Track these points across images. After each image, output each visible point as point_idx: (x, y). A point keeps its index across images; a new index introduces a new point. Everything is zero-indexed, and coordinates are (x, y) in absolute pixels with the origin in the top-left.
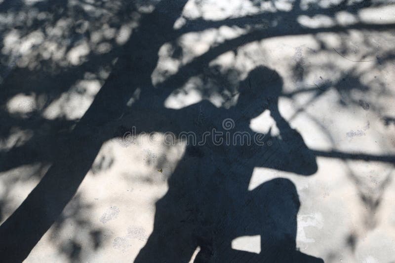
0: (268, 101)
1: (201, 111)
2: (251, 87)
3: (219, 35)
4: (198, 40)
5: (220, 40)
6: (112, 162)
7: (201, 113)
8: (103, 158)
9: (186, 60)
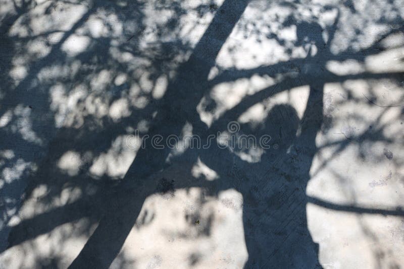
0: (297, 151)
1: (234, 163)
2: (281, 137)
3: (250, 85)
4: (230, 92)
5: (251, 92)
6: (153, 217)
7: (235, 164)
8: (146, 213)
9: (218, 112)
